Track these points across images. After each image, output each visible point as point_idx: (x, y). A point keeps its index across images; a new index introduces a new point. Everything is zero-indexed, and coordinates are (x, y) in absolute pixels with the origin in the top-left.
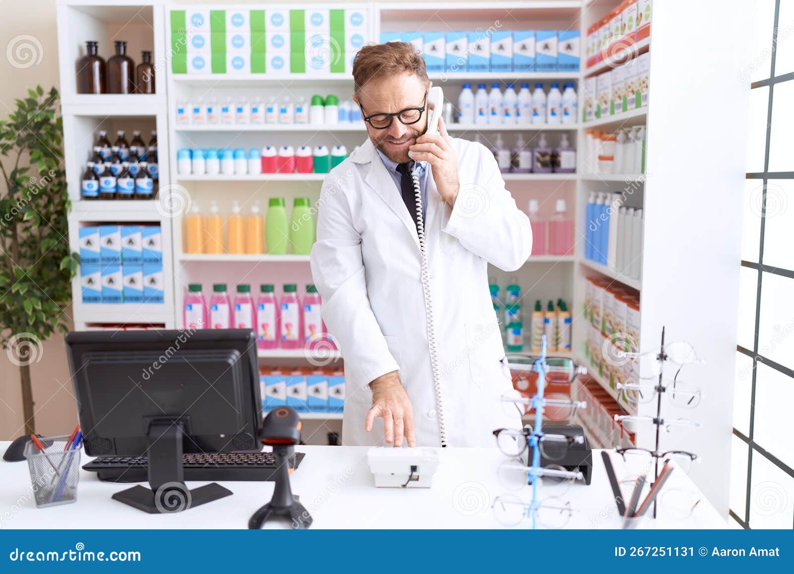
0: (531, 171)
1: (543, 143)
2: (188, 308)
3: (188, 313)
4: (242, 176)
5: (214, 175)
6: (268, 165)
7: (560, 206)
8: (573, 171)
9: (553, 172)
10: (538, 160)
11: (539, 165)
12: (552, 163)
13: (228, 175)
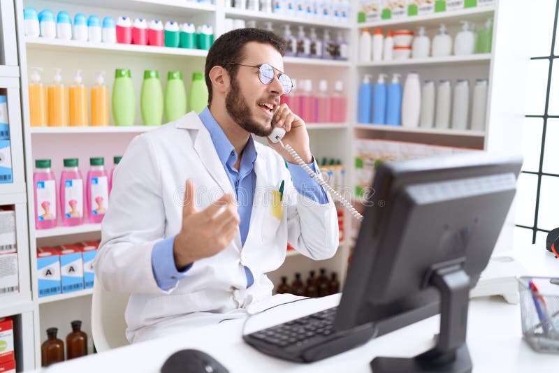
0: (322, 57)
1: (327, 37)
2: (40, 185)
3: (40, 191)
4: (96, 44)
5: (66, 42)
6: (121, 36)
7: (339, 86)
8: (345, 59)
9: (335, 59)
10: (328, 50)
11: (327, 54)
12: (335, 53)
13: (81, 43)
